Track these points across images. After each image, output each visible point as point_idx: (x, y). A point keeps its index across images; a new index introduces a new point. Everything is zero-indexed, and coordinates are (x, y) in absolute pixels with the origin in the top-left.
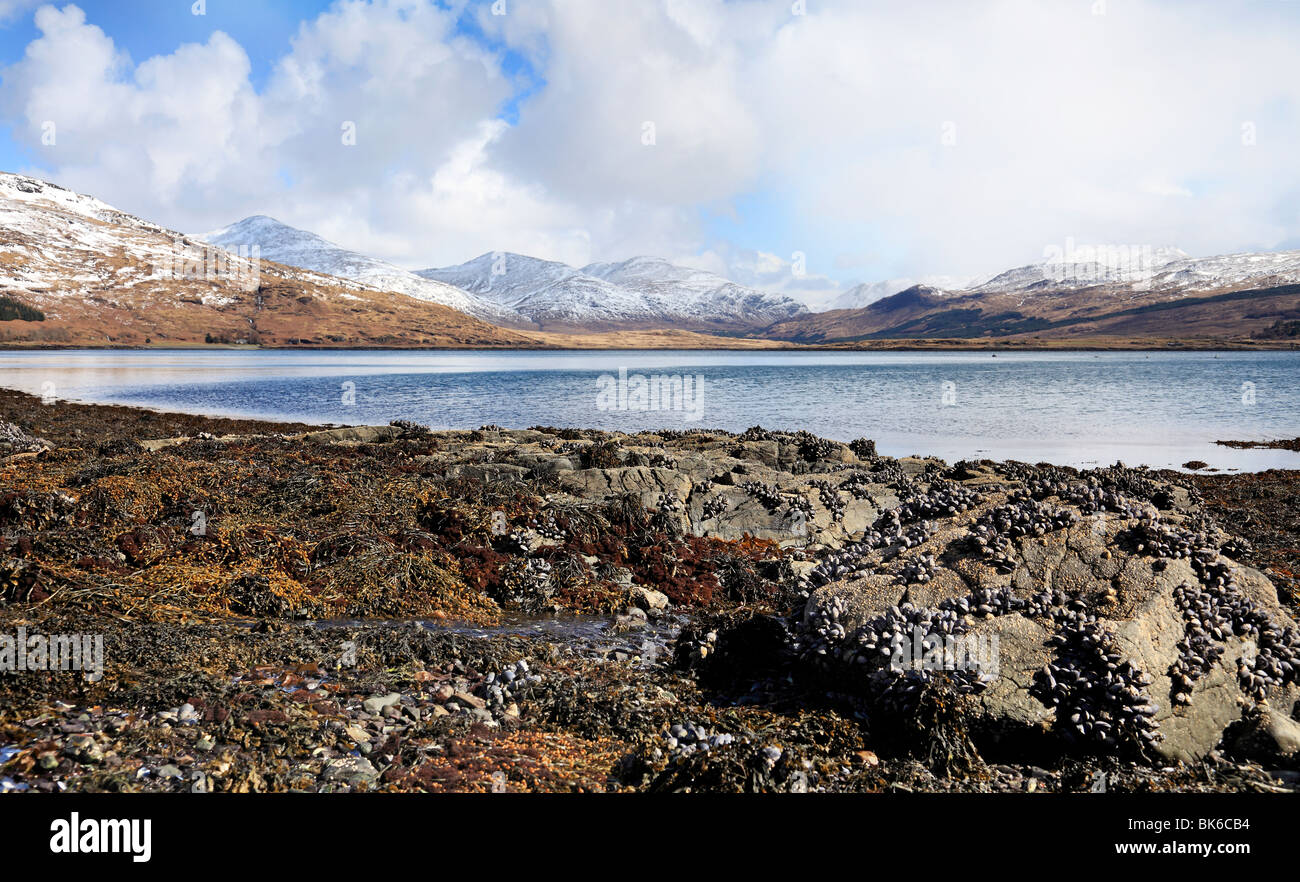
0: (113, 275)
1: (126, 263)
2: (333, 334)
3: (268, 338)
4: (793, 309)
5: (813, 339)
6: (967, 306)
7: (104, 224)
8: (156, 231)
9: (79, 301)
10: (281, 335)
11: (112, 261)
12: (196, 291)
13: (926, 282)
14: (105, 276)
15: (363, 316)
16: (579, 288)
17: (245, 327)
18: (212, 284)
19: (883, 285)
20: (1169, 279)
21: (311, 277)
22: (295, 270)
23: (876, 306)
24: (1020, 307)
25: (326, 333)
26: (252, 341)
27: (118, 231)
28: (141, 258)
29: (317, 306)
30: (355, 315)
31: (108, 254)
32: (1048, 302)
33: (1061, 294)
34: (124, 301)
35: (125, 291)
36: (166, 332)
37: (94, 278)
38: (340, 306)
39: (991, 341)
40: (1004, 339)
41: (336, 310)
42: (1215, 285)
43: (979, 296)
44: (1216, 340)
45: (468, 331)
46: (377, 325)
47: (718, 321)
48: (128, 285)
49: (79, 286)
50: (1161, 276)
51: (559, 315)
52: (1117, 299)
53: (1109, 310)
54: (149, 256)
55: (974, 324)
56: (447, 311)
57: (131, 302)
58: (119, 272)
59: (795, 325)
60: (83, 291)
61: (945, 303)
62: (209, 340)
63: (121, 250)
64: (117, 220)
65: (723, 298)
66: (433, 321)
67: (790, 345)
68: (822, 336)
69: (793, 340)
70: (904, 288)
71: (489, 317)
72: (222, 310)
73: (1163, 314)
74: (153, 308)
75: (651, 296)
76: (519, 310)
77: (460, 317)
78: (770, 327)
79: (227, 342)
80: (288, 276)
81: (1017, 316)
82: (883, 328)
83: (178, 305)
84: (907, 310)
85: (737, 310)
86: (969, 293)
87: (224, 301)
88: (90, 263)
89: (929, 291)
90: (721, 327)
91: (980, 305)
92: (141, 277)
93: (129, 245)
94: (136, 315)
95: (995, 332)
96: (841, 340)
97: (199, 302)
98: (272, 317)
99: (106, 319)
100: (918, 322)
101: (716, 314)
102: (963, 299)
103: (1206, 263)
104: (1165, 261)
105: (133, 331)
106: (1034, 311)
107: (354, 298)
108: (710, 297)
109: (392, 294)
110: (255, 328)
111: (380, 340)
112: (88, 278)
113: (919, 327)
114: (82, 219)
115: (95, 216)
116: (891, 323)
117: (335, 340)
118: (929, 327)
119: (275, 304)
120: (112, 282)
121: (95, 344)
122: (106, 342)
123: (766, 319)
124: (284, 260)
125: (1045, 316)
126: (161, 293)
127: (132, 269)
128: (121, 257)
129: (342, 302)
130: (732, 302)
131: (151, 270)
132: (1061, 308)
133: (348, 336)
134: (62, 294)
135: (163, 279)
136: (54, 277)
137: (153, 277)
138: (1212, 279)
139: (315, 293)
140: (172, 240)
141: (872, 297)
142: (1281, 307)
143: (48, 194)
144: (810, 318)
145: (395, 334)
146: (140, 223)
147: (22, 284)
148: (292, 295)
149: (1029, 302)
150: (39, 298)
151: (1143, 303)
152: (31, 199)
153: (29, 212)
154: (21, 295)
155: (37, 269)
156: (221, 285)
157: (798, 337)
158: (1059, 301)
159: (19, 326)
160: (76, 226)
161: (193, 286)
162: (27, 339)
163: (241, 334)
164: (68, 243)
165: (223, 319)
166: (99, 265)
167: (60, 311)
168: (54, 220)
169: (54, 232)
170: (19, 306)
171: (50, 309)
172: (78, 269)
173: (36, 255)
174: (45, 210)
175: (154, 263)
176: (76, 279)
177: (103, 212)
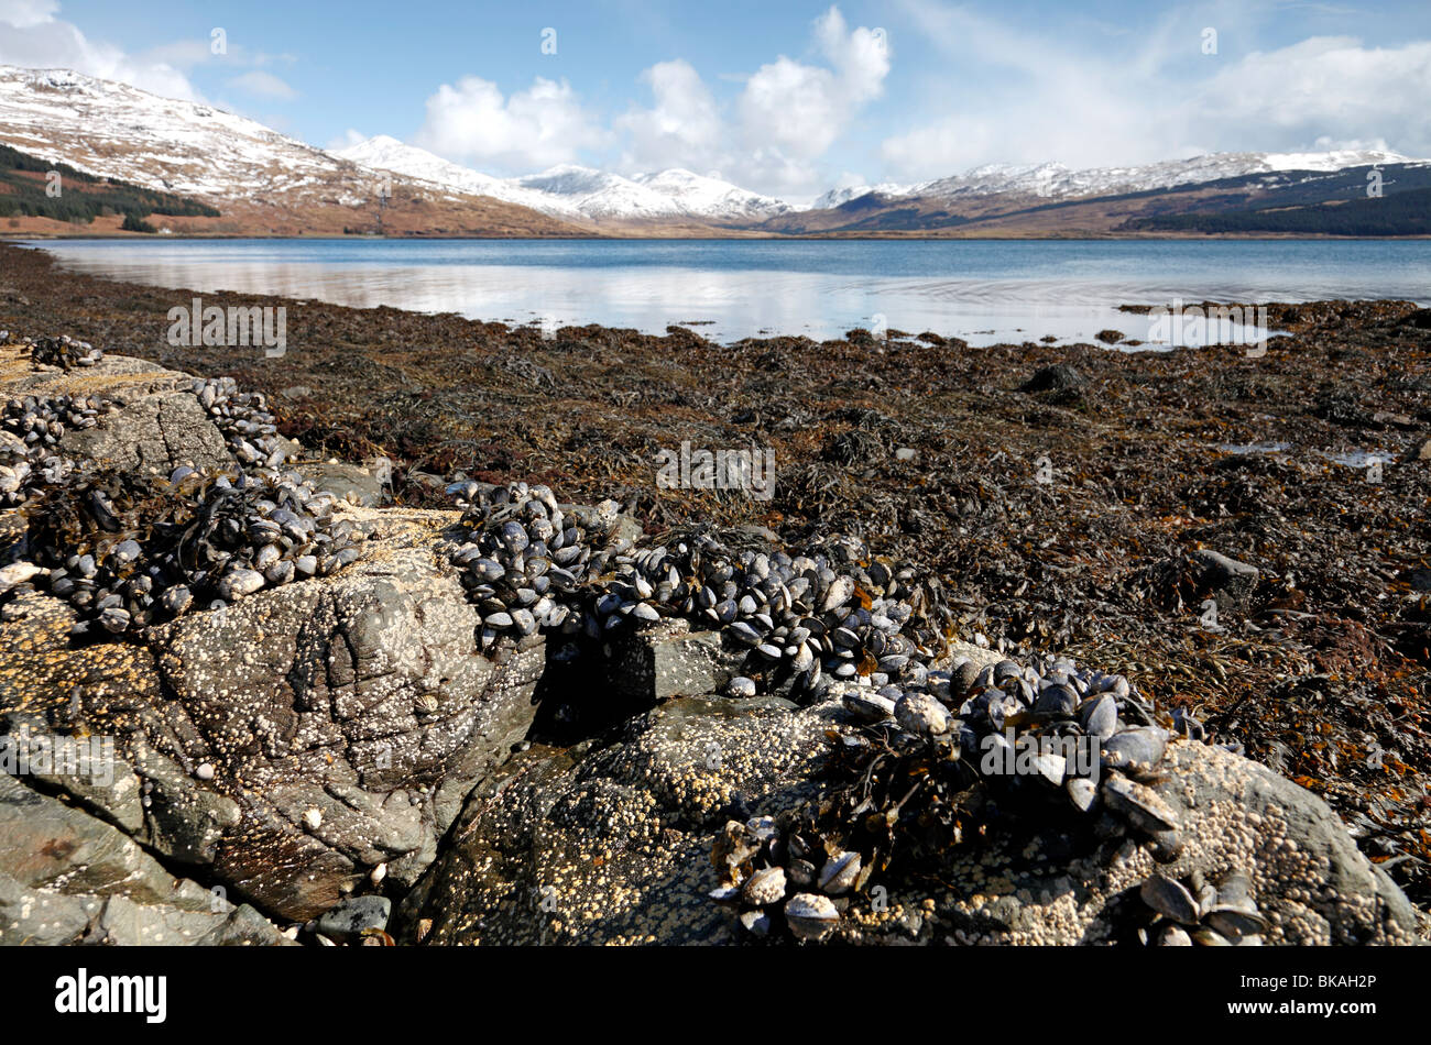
0: (271, 182)
1: (280, 172)
2: (439, 226)
3: (391, 230)
4: (782, 209)
5: (796, 232)
6: (908, 207)
7: (262, 141)
8: (302, 148)
9: (245, 201)
10: (401, 228)
11: (269, 170)
12: (334, 194)
13: (880, 189)
14: (265, 182)
15: (462, 213)
16: (624, 193)
17: (373, 221)
18: (346, 188)
19: (849, 191)
20: (1054, 187)
21: (422, 183)
22: (410, 178)
23: (842, 207)
24: (947, 207)
25: (434, 226)
26: (379, 232)
27: (273, 147)
28: (291, 167)
29: (427, 205)
30: (456, 213)
31: (267, 166)
32: (967, 203)
33: (977, 198)
34: (280, 202)
35: (280, 194)
36: (313, 225)
37: (256, 184)
38: (444, 206)
39: (924, 233)
40: (934, 231)
41: (441, 208)
42: (1086, 192)
43: (917, 199)
44: (1085, 232)
45: (540, 225)
46: (472, 220)
47: (727, 217)
48: (283, 189)
49: (245, 190)
50: (1049, 185)
51: (610, 213)
52: (1016, 202)
53: (1010, 210)
54: (297, 167)
55: (913, 220)
56: (525, 210)
57: (285, 203)
58: (275, 179)
59: (784, 221)
60: (249, 194)
61: (893, 205)
62: (347, 232)
63: (276, 162)
64: (272, 139)
65: (732, 200)
66: (514, 217)
67: (779, 235)
68: (803, 229)
69: (782, 232)
70: (864, 193)
71: (558, 214)
72: (355, 209)
73: (1048, 213)
74: (302, 207)
75: (677, 198)
76: (581, 209)
77: (535, 215)
78: (765, 222)
79: (360, 233)
80: (404, 183)
81: (944, 214)
82: (847, 223)
83: (322, 205)
84: (865, 210)
85: (741, 210)
86: (910, 196)
87: (356, 202)
88: (253, 173)
89: (881, 195)
90: (730, 222)
91: (918, 206)
92: (293, 184)
93: (281, 158)
94: (290, 212)
95: (929, 227)
96: (817, 232)
97: (337, 202)
98: (393, 214)
99: (267, 215)
100: (872, 218)
101: (725, 212)
102: (906, 201)
103: (1080, 175)
104: (1053, 173)
105: (288, 225)
106: (957, 211)
107: (454, 199)
108: (722, 200)
109: (482, 197)
110: (380, 222)
111: (475, 231)
112: (253, 184)
113: (874, 222)
114: (245, 138)
115: (255, 136)
116: (854, 220)
117: (441, 231)
118: (881, 222)
119: (394, 204)
120: (270, 187)
121: (259, 234)
122: (270, 233)
123: (762, 216)
124: (401, 171)
125: (965, 214)
126: (308, 196)
127: (285, 177)
128: (276, 168)
129: (446, 202)
130: (738, 204)
131: (300, 177)
132: (976, 208)
133: (451, 229)
134: (233, 196)
135: (309, 185)
136: (226, 183)
137: (302, 183)
138: (1085, 187)
139: (425, 195)
140: (315, 155)
141: (840, 201)
142: (1131, 208)
143: (218, 117)
144: (795, 215)
145: (487, 227)
146: (289, 141)
147: (203, 188)
148: (407, 197)
149: (953, 204)
150: (216, 200)
151: (1035, 204)
152: (204, 121)
153: (204, 132)
154: (201, 196)
155: (213, 176)
156: (353, 189)
157: (786, 230)
158: (975, 203)
159: (202, 221)
160: (240, 143)
161: (332, 190)
162: (208, 231)
163: (370, 227)
164: (235, 156)
165: (356, 216)
166: (259, 174)
167: (232, 209)
168: (223, 138)
169: (224, 148)
170: (200, 205)
171: (225, 208)
172: (244, 177)
173: (211, 166)
174: (215, 131)
175: (302, 172)
176: (243, 184)
177: (261, 133)
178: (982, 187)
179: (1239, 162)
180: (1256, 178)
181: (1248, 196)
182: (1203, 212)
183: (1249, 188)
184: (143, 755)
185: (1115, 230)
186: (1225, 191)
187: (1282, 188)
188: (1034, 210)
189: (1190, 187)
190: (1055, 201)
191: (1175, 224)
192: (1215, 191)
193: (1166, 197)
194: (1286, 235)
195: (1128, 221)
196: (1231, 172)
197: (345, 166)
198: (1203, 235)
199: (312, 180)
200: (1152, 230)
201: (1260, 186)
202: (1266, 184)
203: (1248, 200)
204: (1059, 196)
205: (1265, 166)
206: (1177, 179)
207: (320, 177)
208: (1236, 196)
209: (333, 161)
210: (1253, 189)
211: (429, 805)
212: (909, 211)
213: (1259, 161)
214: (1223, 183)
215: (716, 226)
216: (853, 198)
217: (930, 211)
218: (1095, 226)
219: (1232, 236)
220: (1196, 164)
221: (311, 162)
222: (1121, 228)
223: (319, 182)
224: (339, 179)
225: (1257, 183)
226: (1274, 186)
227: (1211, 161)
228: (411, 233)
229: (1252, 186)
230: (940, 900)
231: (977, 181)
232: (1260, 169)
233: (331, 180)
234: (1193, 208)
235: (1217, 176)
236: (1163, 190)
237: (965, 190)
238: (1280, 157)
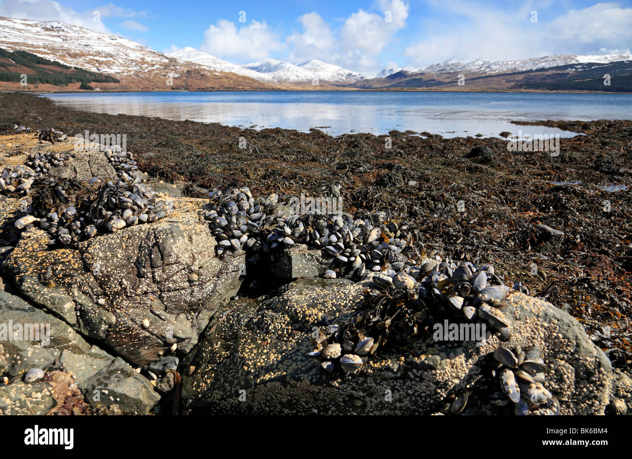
0: (141, 67)
1: (145, 63)
2: (212, 86)
3: (191, 88)
4: (362, 78)
5: (368, 88)
6: (418, 77)
7: (138, 50)
8: (154, 53)
9: (130, 76)
10: (195, 86)
11: (140, 63)
13: (405, 69)
14: (139, 68)
15: (222, 80)
16: (292, 70)
17: (184, 84)
18: (173, 70)
19: (392, 70)
20: (483, 69)
21: (205, 67)
22: (200, 65)
23: (389, 77)
24: (435, 78)
25: (210, 86)
26: (186, 89)
27: (142, 52)
28: (149, 61)
29: (207, 77)
30: (219, 80)
31: (139, 61)
32: (444, 76)
33: (449, 73)
34: (145, 76)
35: (145, 73)
36: (158, 86)
37: (135, 68)
39: (425, 89)
40: (429, 88)
41: (213, 78)
42: (497, 71)
43: (422, 74)
44: (496, 89)
45: (256, 85)
46: (226, 83)
47: (338, 82)
48: (146, 71)
49: (130, 71)
50: (481, 68)
51: (286, 80)
54: (152, 61)
55: (420, 83)
56: (249, 78)
57: (147, 76)
58: (143, 66)
59: (363, 83)
60: (132, 73)
61: (411, 76)
62: (172, 89)
63: (143, 59)
64: (142, 49)
65: (339, 74)
66: (244, 81)
67: (360, 89)
68: (371, 87)
69: (362, 88)
70: (398, 71)
71: (263, 80)
72: (176, 79)
73: (480, 80)
74: (154, 78)
75: (316, 73)
76: (273, 78)
77: (253, 80)
78: (355, 84)
79: (178, 89)
80: (197, 67)
81: (434, 80)
82: (391, 84)
83: (162, 77)
84: (399, 78)
85: (344, 78)
86: (419, 72)
87: (177, 76)
88: (133, 64)
89: (406, 72)
90: (339, 84)
91: (422, 77)
92: (150, 68)
93: (145, 57)
94: (149, 80)
95: (427, 86)
96: (377, 88)
98: (192, 81)
99: (140, 82)
100: (402, 82)
101: (337, 79)
102: (417, 75)
103: (495, 64)
104: (482, 63)
105: (148, 86)
106: (440, 79)
107: (218, 74)
108: (335, 74)
109: (231, 73)
110: (187, 84)
111: (227, 88)
112: (134, 69)
113: (403, 84)
114: (130, 49)
115: (134, 48)
116: (394, 83)
117: (213, 88)
118: (406, 84)
119: (192, 76)
120: (141, 70)
122: (140, 90)
123: (353, 81)
124: (196, 62)
125: (443, 81)
126: (157, 73)
128: (143, 61)
129: (215, 75)
130: (342, 75)
131: (153, 65)
132: (448, 78)
133: (217, 87)
134: (125, 74)
135: (157, 68)
136: (122, 68)
137: (154, 68)
138: (496, 69)
139: (206, 72)
140: (160, 55)
141: (388, 74)
142: (517, 79)
143: (119, 40)
144: (368, 80)
145: (232, 86)
146: (149, 50)
147: (113, 71)
148: (199, 73)
149: (438, 76)
150: (118, 75)
151: (474, 76)
152: (114, 42)
153: (113, 47)
154: (112, 74)
155: (117, 66)
156: (175, 70)
157: (364, 87)
158: (447, 76)
159: (112, 85)
160: (129, 51)
161: (167, 71)
162: (115, 89)
163: (183, 87)
164: (126, 57)
165: (177, 82)
166: (136, 64)
167: (125, 79)
168: (121, 49)
169: (121, 53)
170: (112, 78)
171: (122, 79)
172: (130, 66)
173: (116, 61)
174: (118, 46)
175: (154, 63)
176: (130, 69)
177: (137, 46)
178: (451, 69)
179: (565, 59)
180: (572, 66)
181: (568, 74)
182: (548, 81)
183: (570, 71)
184: (76, 294)
185: (510, 88)
186: (558, 72)
187: (584, 71)
188: (474, 79)
189: (543, 69)
190: (483, 75)
191: (537, 86)
192: (554, 72)
193: (532, 74)
194: (585, 92)
195: (515, 84)
196: (561, 63)
197: (173, 60)
198: (548, 91)
199: (158, 66)
200: (526, 89)
201: (574, 70)
202: (576, 69)
203: (568, 76)
204: (485, 73)
205: (577, 61)
206: (537, 66)
207: (162, 65)
208: (562, 74)
209: (167, 58)
210: (571, 71)
211: (195, 320)
212: (418, 79)
213: (574, 59)
214: (557, 68)
215: (332, 85)
216: (393, 73)
217: (427, 79)
218: (501, 87)
219: (561, 92)
220: (546, 59)
221: (158, 59)
222: (512, 88)
223: (161, 67)
224: (170, 66)
225: (572, 68)
226: (580, 70)
227: (553, 58)
228: (200, 89)
229: (570, 70)
230: (406, 357)
231: (449, 66)
232: (574, 62)
233: (166, 66)
234: (545, 79)
235: (555, 65)
236: (531, 71)
237: (443, 70)
238: (583, 57)
